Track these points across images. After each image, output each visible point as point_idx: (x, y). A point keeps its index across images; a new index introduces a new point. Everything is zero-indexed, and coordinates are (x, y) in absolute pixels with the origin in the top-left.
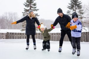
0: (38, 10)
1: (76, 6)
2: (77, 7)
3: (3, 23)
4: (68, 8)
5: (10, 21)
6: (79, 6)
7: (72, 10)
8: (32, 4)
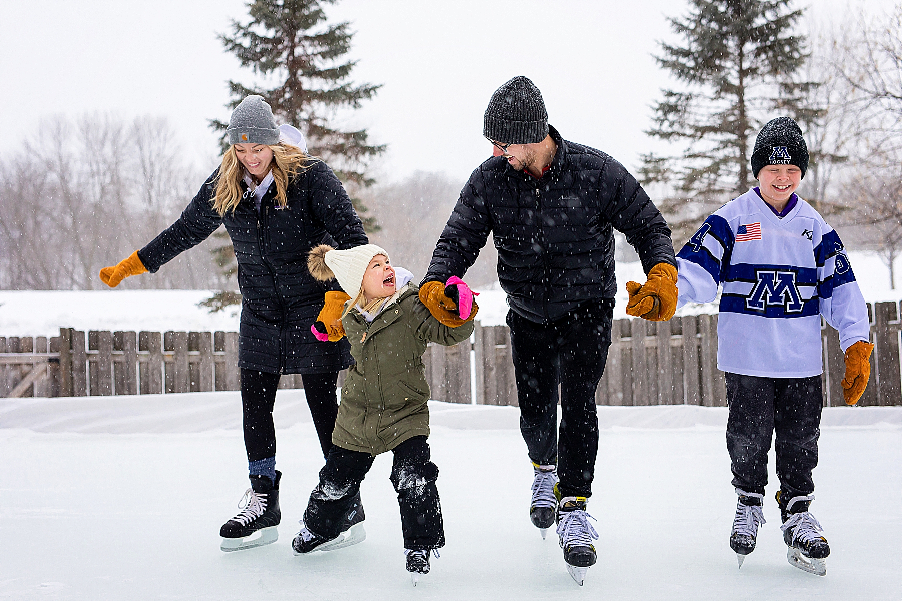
0: (368, 92)
1: (749, 46)
2: (757, 53)
3: (30, 223)
4: (665, 63)
5: (97, 207)
6: (778, 45)
7: (708, 89)
8: (312, 32)
